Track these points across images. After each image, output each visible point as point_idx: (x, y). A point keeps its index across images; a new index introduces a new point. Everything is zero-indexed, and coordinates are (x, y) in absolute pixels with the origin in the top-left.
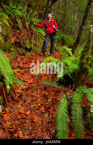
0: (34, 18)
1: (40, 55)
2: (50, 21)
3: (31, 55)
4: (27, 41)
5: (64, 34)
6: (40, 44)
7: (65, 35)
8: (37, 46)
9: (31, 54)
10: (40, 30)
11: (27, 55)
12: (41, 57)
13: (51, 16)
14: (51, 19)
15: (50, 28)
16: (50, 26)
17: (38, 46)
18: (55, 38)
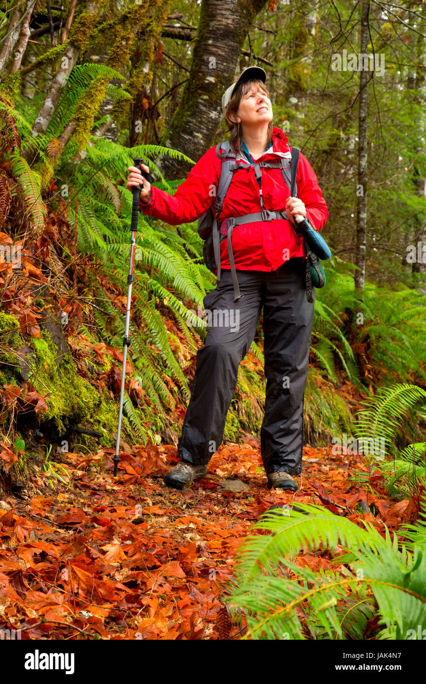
0: (94, 130)
1: (174, 484)
2: (256, 156)
3: (79, 484)
4: (41, 345)
5: (357, 276)
6: (151, 372)
7: (364, 284)
8: (124, 397)
9: (75, 479)
10: (146, 244)
11: (44, 489)
12: (181, 499)
13: (269, 114)
14: (263, 135)
15: (255, 218)
16: (252, 205)
17: (134, 396)
18: (307, 313)
